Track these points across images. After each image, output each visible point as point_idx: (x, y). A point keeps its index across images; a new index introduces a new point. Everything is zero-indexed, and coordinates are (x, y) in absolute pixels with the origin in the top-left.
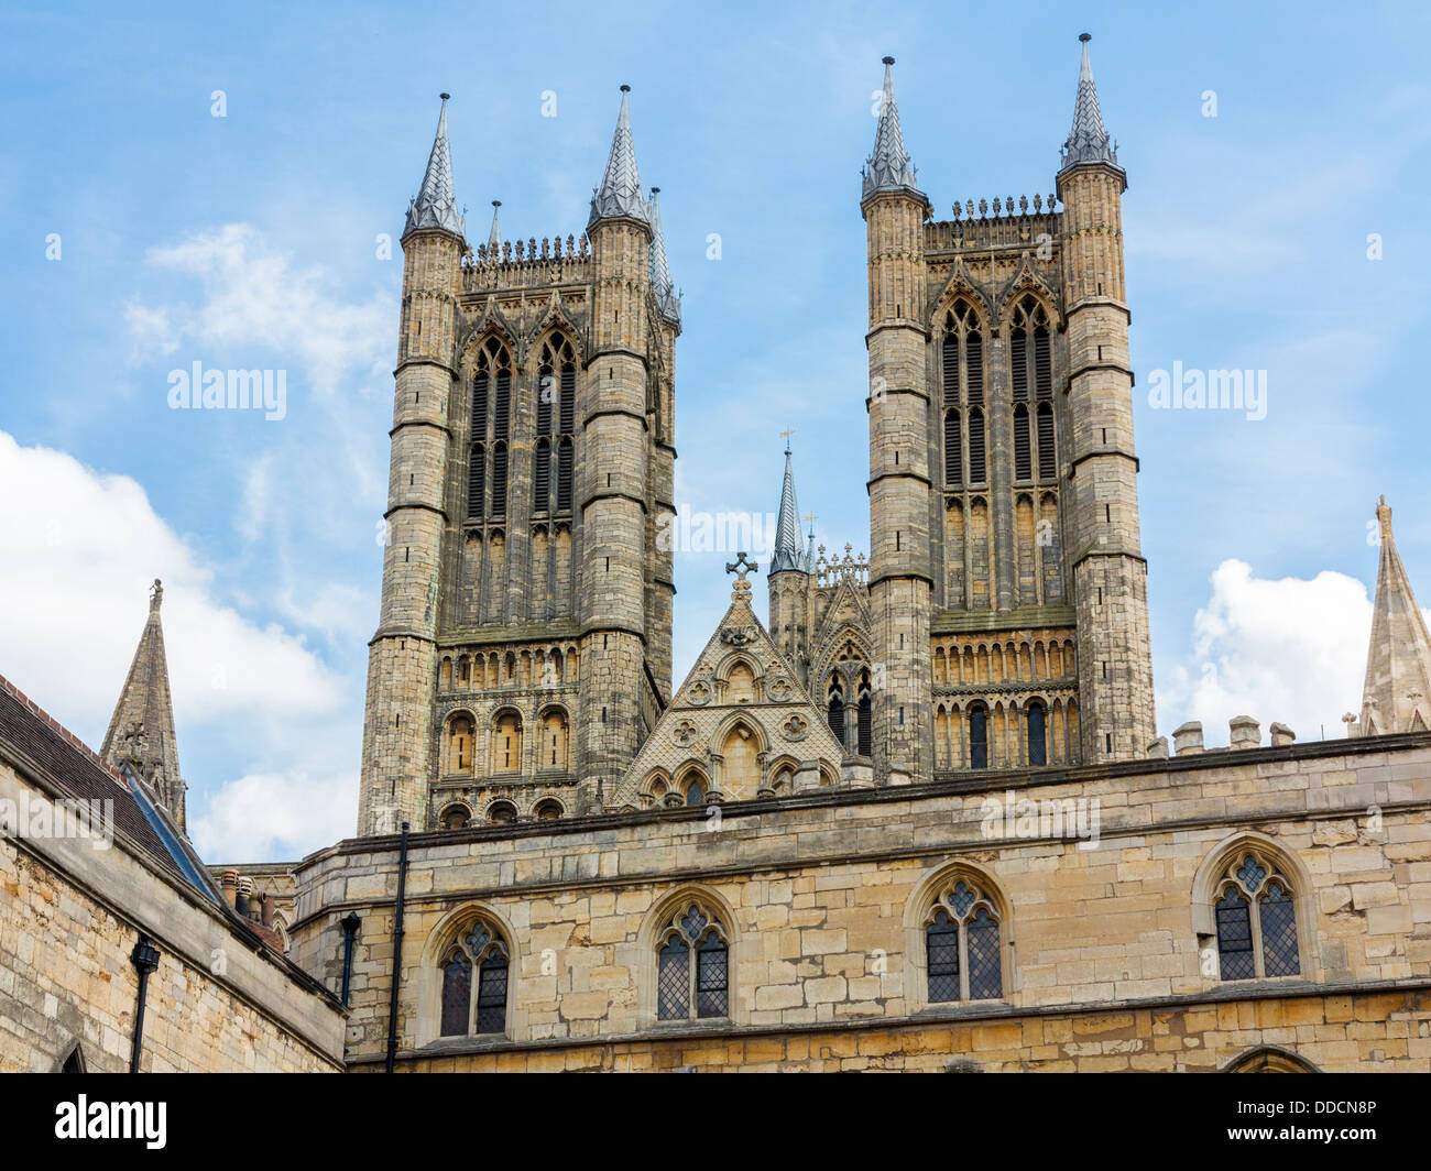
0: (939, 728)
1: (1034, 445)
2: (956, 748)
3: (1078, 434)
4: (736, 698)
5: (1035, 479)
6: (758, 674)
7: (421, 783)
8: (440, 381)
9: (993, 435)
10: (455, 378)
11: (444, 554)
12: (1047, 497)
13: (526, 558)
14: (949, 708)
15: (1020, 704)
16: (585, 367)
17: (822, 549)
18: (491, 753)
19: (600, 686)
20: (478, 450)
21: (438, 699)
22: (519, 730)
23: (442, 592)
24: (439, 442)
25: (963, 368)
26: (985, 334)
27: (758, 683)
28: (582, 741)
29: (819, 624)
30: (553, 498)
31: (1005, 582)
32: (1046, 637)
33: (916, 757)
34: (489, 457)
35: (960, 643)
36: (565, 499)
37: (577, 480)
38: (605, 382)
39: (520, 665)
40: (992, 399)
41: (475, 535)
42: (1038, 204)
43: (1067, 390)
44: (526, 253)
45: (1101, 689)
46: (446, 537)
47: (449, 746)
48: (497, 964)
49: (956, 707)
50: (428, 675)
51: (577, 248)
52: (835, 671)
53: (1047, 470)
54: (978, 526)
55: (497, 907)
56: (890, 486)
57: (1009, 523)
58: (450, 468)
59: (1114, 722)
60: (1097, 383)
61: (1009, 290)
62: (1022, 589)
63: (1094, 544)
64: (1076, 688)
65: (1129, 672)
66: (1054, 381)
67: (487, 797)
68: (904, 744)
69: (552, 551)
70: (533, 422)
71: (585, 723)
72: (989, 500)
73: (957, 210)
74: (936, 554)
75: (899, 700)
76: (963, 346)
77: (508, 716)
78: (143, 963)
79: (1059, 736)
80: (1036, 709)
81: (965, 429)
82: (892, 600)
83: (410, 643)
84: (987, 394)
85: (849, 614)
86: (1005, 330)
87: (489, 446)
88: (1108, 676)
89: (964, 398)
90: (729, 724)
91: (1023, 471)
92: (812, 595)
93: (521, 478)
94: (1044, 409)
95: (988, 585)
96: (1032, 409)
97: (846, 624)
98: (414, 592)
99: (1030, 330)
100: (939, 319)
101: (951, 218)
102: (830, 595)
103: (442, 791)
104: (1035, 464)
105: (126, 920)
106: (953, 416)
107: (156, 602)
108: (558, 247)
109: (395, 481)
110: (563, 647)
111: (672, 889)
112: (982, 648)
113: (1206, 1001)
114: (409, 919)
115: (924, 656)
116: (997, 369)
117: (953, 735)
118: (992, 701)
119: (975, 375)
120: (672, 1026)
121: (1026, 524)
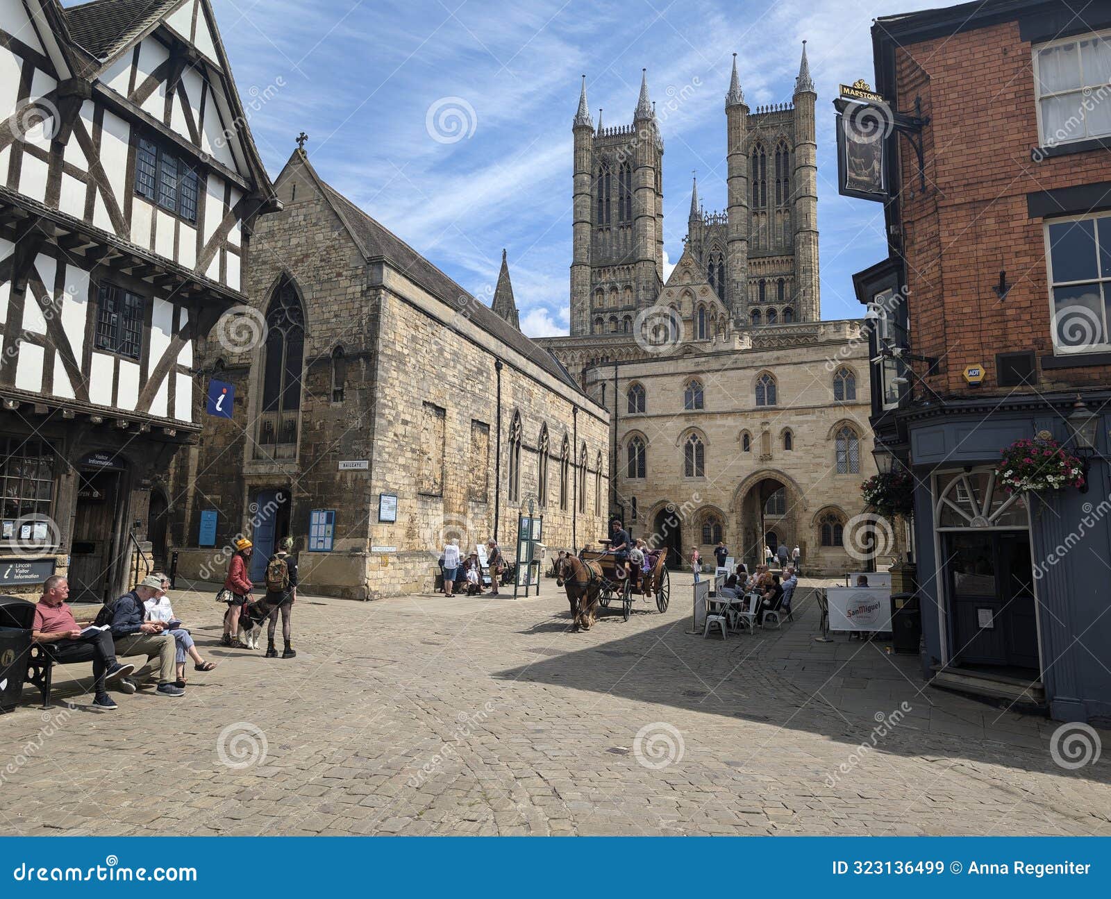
0: (749, 289)
1: (782, 193)
2: (755, 295)
3: (797, 189)
4: (685, 282)
5: (782, 205)
6: (692, 275)
7: (588, 311)
8: (586, 178)
9: (769, 190)
10: (592, 177)
11: (592, 237)
12: (786, 211)
13: (617, 237)
14: (753, 282)
15: (776, 280)
16: (634, 172)
17: (706, 212)
18: (610, 301)
19: (643, 279)
20: (601, 201)
21: (593, 285)
22: (617, 293)
23: (592, 249)
24: (588, 199)
25: (759, 167)
26: (767, 154)
27: (692, 278)
28: (637, 296)
29: (705, 239)
30: (625, 217)
31: (771, 240)
32: (785, 258)
33: (742, 299)
34: (604, 204)
35: (757, 261)
36: (629, 217)
37: (633, 211)
38: (641, 177)
39: (617, 273)
40: (769, 177)
41: (602, 230)
42: (786, 106)
43: (794, 174)
44: (613, 132)
45: (802, 276)
46: (592, 231)
47: (597, 299)
48: (642, 396)
49: (755, 282)
50: (589, 277)
51: (630, 130)
52: (711, 255)
53: (787, 202)
54: (763, 221)
56: (735, 209)
57: (773, 220)
58: (592, 209)
59: (806, 286)
60: (804, 171)
61: (775, 138)
62: (778, 242)
63: (801, 228)
64: (794, 275)
65: (812, 269)
66: (790, 171)
67: (608, 315)
68: (738, 294)
69: (625, 235)
70: (618, 191)
71: (638, 291)
72: (767, 212)
73: (758, 109)
74: (749, 233)
75: (737, 281)
76: (759, 159)
77: (614, 289)
78: (575, 411)
79: (788, 290)
80: (781, 282)
81: (760, 188)
82: (735, 248)
83: (583, 267)
84: (767, 176)
85: (715, 235)
86: (774, 153)
87: (604, 200)
88: (805, 271)
89: (759, 177)
90: (683, 291)
91: (779, 202)
92: (703, 229)
93: (615, 211)
94: (786, 180)
95: (766, 242)
96: (782, 180)
97: (714, 238)
98: (583, 250)
99: (782, 152)
100: (751, 150)
101: (756, 113)
102: (709, 228)
103: (595, 313)
104: (782, 200)
105: (571, 402)
106: (756, 184)
107: (504, 256)
108: (624, 129)
109: (575, 213)
110: (630, 266)
111: (688, 376)
112: (764, 262)
113: (830, 406)
114: (618, 384)
115: (745, 266)
116: (771, 166)
117: (754, 291)
118: (767, 280)
119: (763, 169)
120: (689, 411)
121: (779, 220)
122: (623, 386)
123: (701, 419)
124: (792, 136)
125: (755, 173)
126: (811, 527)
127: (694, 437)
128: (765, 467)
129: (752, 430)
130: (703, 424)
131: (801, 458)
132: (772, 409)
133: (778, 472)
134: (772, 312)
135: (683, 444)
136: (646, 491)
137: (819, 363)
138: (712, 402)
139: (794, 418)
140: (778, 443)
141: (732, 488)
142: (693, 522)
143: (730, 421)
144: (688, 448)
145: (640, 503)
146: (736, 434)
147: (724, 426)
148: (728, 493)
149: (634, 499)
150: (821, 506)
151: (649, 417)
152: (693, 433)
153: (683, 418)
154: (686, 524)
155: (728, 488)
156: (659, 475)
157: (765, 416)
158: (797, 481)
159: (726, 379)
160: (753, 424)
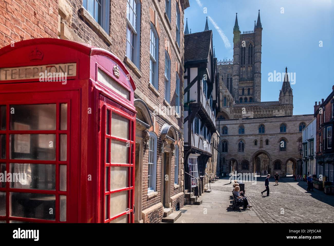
0: (239, 91)
1: (250, 60)
2: (241, 93)
3: (255, 60)
5: (250, 64)
6: (222, 86)
9: (246, 59)
14: (240, 89)
15: (247, 88)
25: (243, 52)
26: (246, 47)
32: (250, 81)
33: (237, 94)
35: (242, 82)
40: (246, 55)
45: (256, 87)
48: (227, 130)
49: (241, 89)
53: (252, 63)
54: (244, 69)
55: (226, 125)
57: (247, 69)
59: (257, 91)
60: (258, 54)
61: (249, 43)
62: (248, 76)
63: (256, 72)
64: (253, 87)
65: (259, 86)
66: (253, 53)
68: (236, 93)
72: (245, 67)
74: (240, 73)
75: (236, 88)
76: (243, 49)
79: (251, 92)
80: (249, 89)
81: (243, 59)
82: (235, 78)
84: (246, 54)
86: (248, 47)
89: (243, 55)
91: (249, 63)
94: (252, 56)
95: (245, 76)
96: (250, 56)
99: (251, 47)
100: (241, 46)
101: (243, 34)
104: (250, 63)
106: (242, 57)
111: (240, 124)
112: (244, 83)
113: (279, 134)
114: (220, 126)
115: (238, 84)
116: (247, 52)
117: (241, 91)
118: (245, 88)
119: (245, 52)
120: (240, 134)
121: (249, 69)
122: (221, 127)
123: (243, 136)
124: (254, 42)
125: (242, 53)
126: (272, 165)
127: (241, 141)
128: (261, 149)
129: (258, 140)
130: (244, 138)
131: (270, 147)
132: (263, 134)
133: (264, 151)
134: (246, 99)
135: (238, 143)
136: (228, 156)
137: (276, 122)
138: (246, 132)
139: (269, 137)
140: (264, 143)
142: (240, 164)
143: (252, 137)
144: (239, 144)
145: (226, 159)
146: (253, 141)
147: (250, 138)
148: (251, 156)
149: (224, 158)
150: (275, 160)
151: (229, 136)
152: (241, 140)
153: (239, 136)
154: (239, 164)
156: (231, 152)
157: (261, 136)
158: (269, 153)
159: (250, 126)
160: (258, 138)
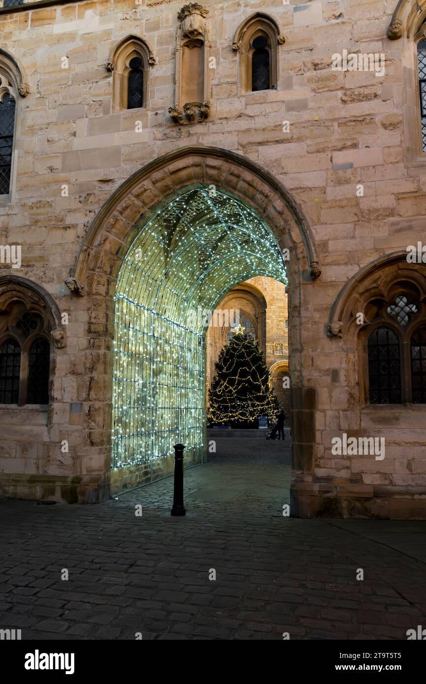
126: (332, 335)
128: (184, 143)
129: (153, 40)
140: (229, 72)
141: (82, 219)
146: (103, 55)
148: (71, 235)
155: (69, 220)
158: (287, 183)
160: (157, 21)
